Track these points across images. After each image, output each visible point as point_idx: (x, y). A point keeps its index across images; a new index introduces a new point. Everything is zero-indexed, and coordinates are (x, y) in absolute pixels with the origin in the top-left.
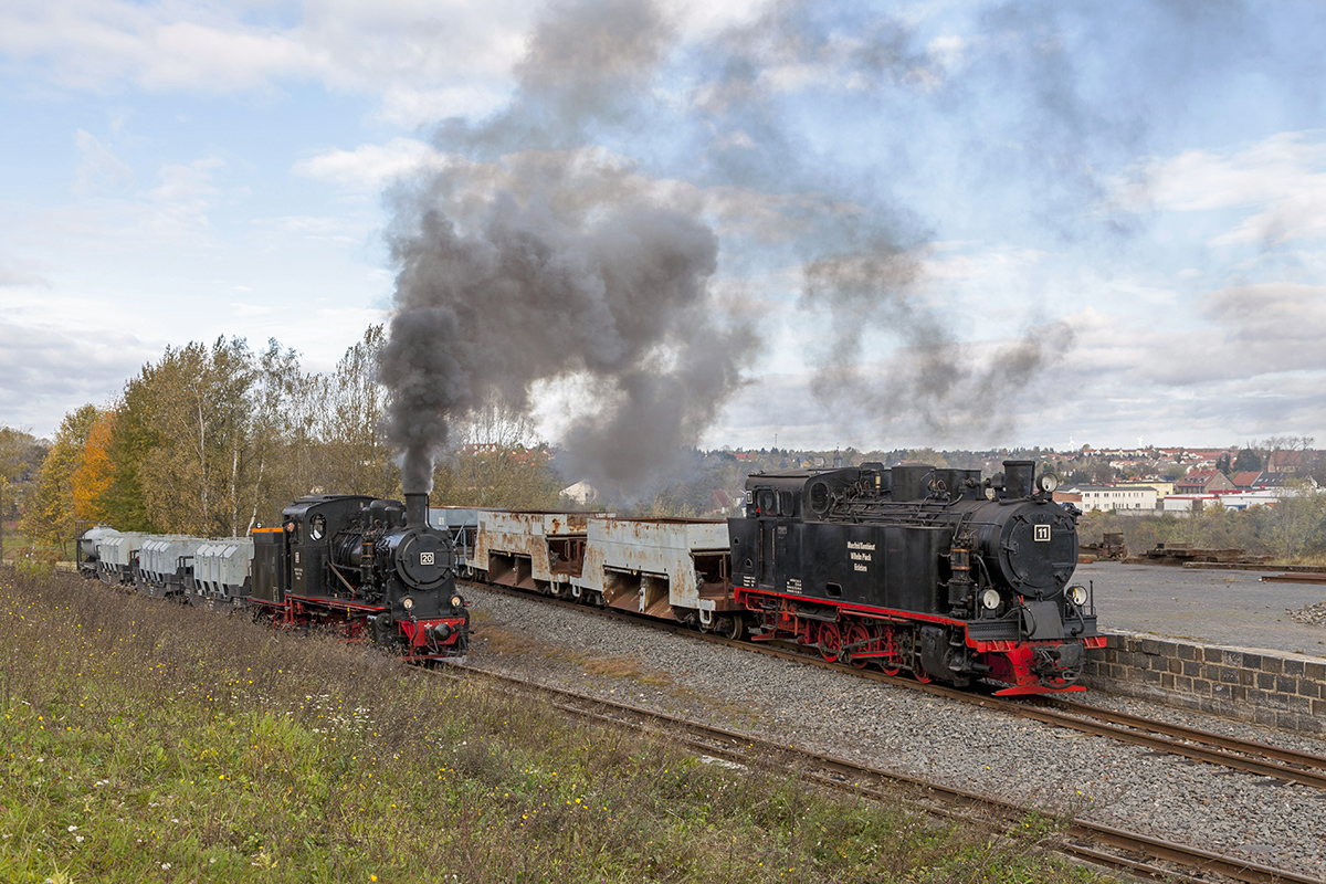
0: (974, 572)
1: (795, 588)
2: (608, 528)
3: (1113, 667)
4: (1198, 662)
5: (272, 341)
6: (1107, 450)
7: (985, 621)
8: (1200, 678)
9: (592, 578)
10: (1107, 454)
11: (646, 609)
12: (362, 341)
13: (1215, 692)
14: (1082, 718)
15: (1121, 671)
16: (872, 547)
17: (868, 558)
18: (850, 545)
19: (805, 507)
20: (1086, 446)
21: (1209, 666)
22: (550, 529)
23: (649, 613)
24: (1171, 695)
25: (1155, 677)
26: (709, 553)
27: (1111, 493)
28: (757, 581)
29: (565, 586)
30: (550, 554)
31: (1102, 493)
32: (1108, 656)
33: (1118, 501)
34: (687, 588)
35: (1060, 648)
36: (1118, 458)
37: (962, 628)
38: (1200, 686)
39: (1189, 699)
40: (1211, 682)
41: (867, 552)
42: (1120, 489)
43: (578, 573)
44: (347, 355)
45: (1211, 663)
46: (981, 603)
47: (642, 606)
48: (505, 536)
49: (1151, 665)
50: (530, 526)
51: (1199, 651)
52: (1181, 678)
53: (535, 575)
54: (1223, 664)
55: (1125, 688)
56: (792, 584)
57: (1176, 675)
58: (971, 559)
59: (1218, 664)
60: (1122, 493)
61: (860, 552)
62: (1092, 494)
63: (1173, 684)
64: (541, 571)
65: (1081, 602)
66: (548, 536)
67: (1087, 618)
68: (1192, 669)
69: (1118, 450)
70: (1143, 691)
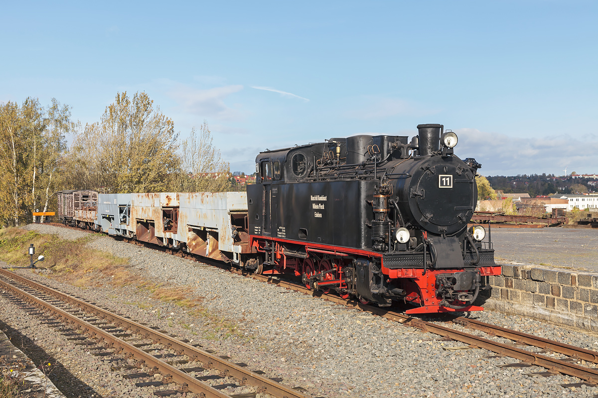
0: (391, 214)
1: (282, 234)
2: (189, 198)
3: (511, 291)
4: (573, 286)
5: (54, 100)
6: (586, 175)
7: (397, 253)
8: (575, 300)
9: (183, 235)
10: (586, 177)
11: (210, 254)
12: (115, 103)
13: (586, 311)
14: (476, 332)
15: (515, 295)
16: (324, 198)
17: (322, 207)
18: (313, 198)
19: (287, 172)
20: (573, 173)
21: (582, 290)
22: (164, 202)
23: (211, 257)
24: (553, 314)
25: (541, 299)
26: (239, 213)
27: (586, 198)
28: (261, 229)
29: (170, 241)
30: (164, 220)
31: (580, 199)
32: (507, 283)
33: (590, 203)
34: (227, 238)
35: (456, 275)
36: (592, 180)
37: (379, 259)
38: (574, 306)
39: (566, 317)
40: (583, 303)
41: (322, 202)
42: (592, 196)
43: (175, 232)
44: (106, 112)
45: (583, 287)
46: (394, 238)
47: (207, 252)
48: (143, 209)
49: (538, 290)
50: (154, 201)
51: (573, 278)
52: (560, 300)
53: (156, 234)
54: (592, 288)
55: (519, 309)
56: (281, 230)
57: (556, 297)
58: (388, 203)
59: (589, 288)
60: (592, 198)
61: (317, 202)
62: (574, 199)
63: (554, 305)
64: (159, 231)
65: (480, 238)
66: (163, 207)
67: (486, 252)
68: (569, 293)
69: (593, 175)
70: (532, 311)
